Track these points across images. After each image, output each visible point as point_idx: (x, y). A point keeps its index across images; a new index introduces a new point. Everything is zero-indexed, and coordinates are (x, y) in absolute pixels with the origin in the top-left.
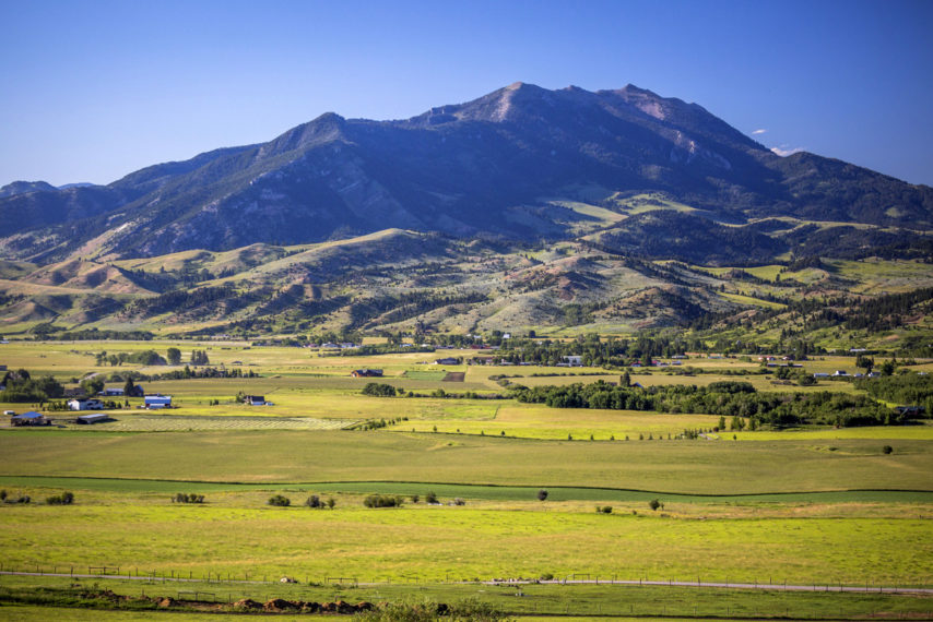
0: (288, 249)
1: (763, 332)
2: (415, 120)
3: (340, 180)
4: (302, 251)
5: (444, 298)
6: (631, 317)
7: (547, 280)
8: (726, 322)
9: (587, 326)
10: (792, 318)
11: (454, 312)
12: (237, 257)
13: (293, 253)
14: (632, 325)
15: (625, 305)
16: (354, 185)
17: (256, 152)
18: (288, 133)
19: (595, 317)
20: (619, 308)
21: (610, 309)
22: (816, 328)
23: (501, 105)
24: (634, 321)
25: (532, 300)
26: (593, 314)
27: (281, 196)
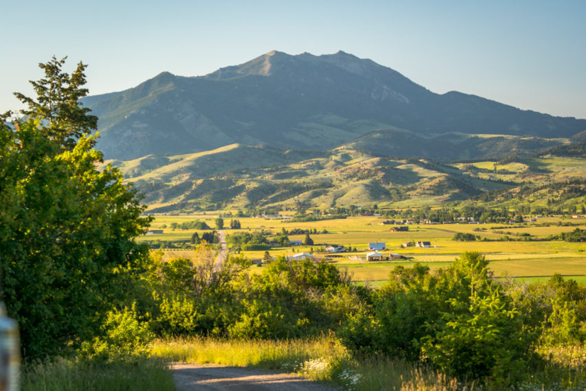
0: (171, 158)
1: (533, 201)
2: (211, 75)
3: (180, 114)
4: (182, 159)
5: (305, 186)
6: (434, 195)
7: (369, 172)
8: (503, 196)
9: (406, 201)
10: (550, 192)
11: (316, 195)
12: (139, 164)
13: (176, 161)
14: (436, 200)
15: (428, 187)
16: (189, 117)
17: (121, 98)
18: (141, 85)
19: (409, 195)
20: (424, 189)
21: (419, 190)
22: (569, 198)
23: (265, 65)
24: (437, 197)
25: (366, 186)
26: (408, 193)
27: (145, 125)
